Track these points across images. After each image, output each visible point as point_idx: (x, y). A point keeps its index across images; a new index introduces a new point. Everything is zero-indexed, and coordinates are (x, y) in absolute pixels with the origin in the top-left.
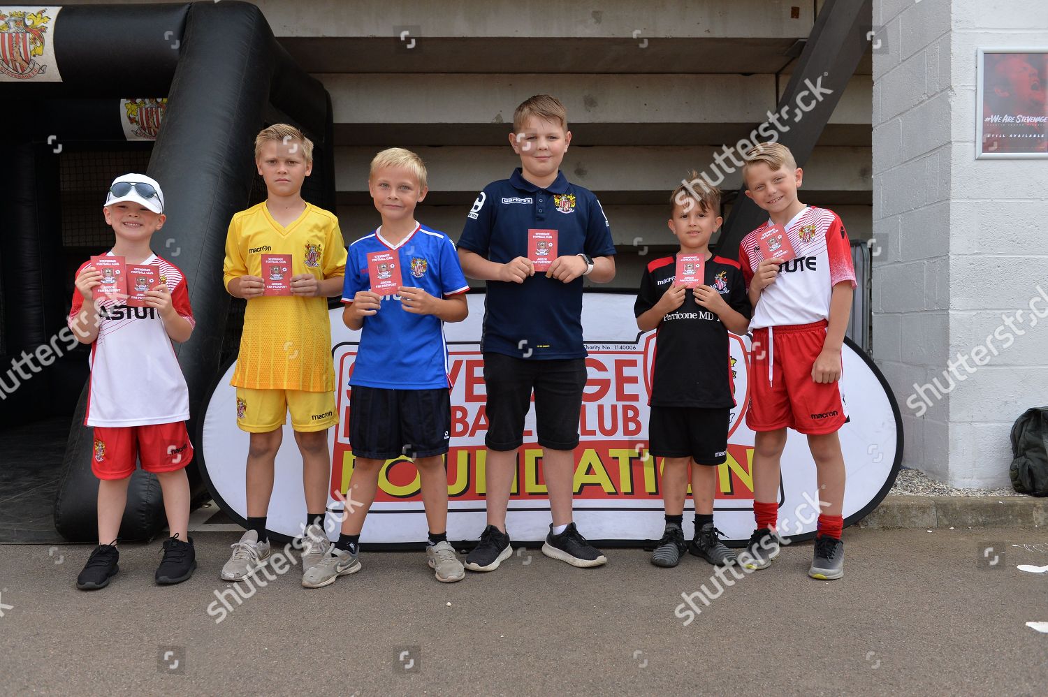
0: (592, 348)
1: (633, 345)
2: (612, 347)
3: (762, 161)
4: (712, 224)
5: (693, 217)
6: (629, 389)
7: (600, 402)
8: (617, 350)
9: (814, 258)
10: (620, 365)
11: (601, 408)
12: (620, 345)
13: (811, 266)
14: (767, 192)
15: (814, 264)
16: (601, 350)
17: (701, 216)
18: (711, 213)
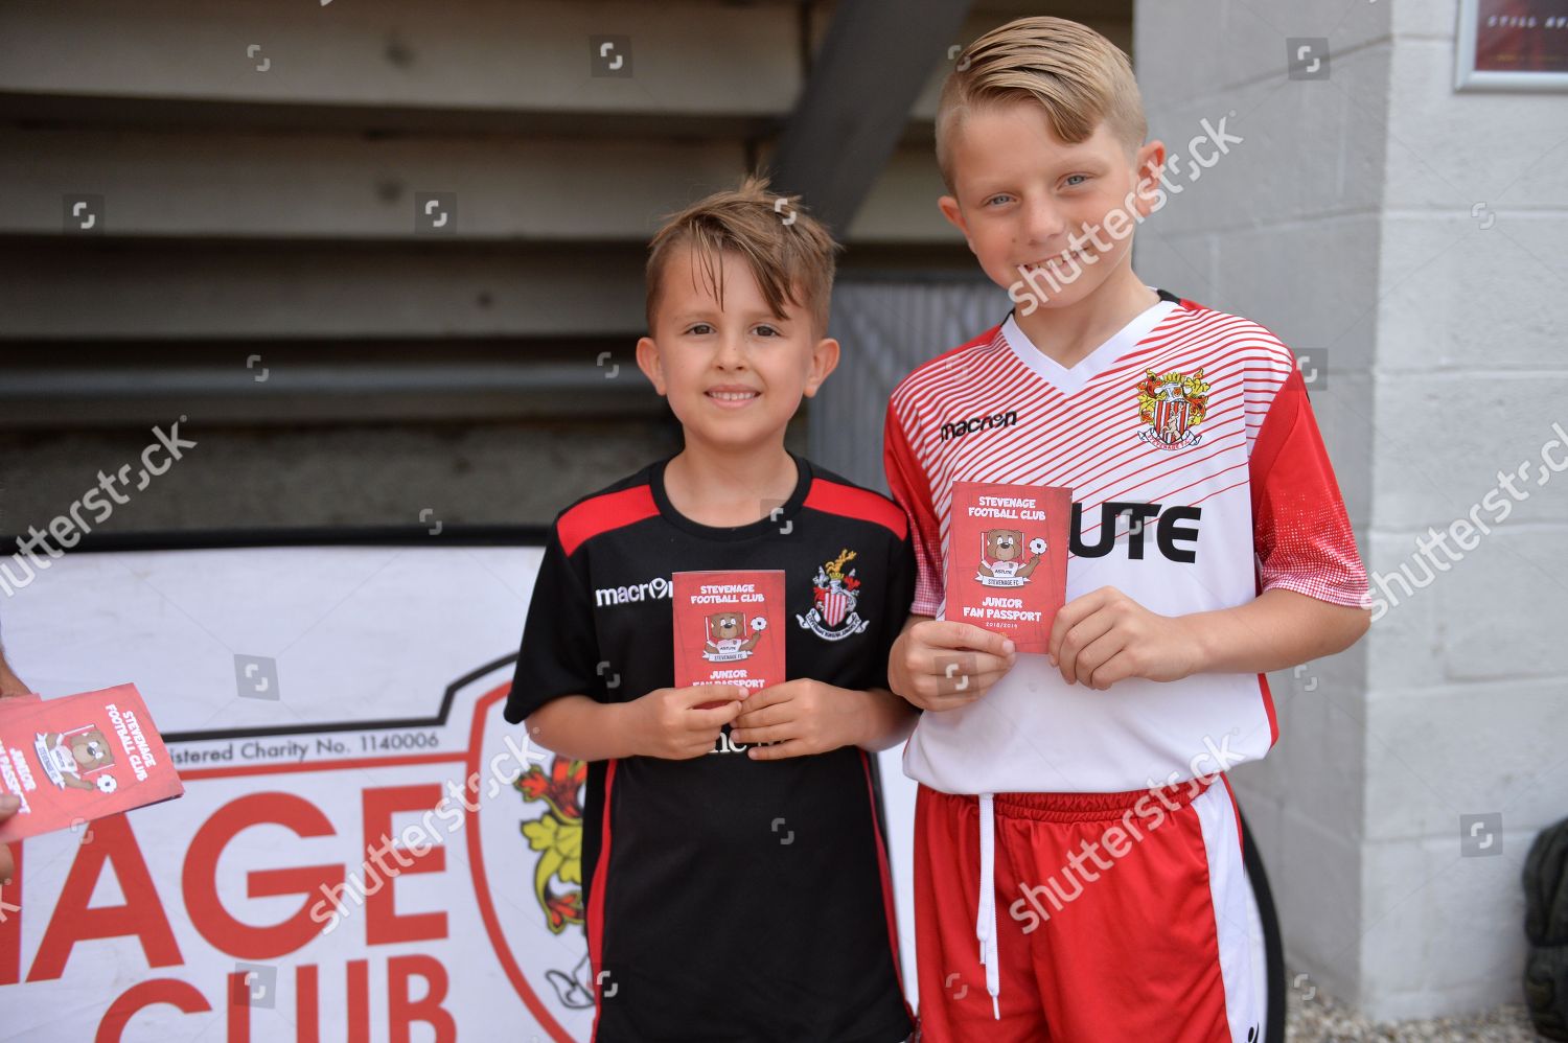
0: (278, 751)
1: (428, 732)
2: (353, 745)
3: (1025, 95)
4: (802, 365)
5: (732, 332)
6: (412, 896)
7: (303, 956)
8: (370, 753)
9: (1193, 513)
10: (379, 809)
11: (307, 979)
12: (380, 735)
13: (1180, 544)
14: (1024, 224)
15: (1192, 535)
16: (312, 756)
17: (765, 332)
18: (799, 324)
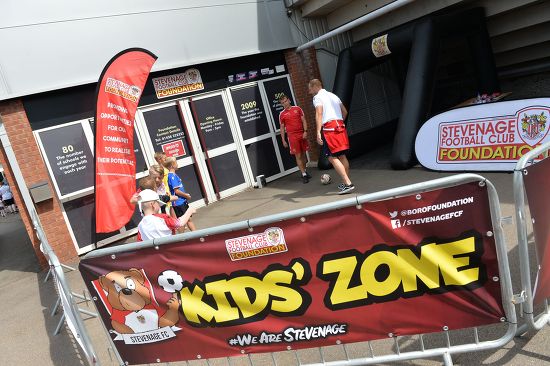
0: (502, 118)
6: (512, 129)
8: (510, 118)
10: (510, 122)
11: (503, 135)
16: (505, 118)
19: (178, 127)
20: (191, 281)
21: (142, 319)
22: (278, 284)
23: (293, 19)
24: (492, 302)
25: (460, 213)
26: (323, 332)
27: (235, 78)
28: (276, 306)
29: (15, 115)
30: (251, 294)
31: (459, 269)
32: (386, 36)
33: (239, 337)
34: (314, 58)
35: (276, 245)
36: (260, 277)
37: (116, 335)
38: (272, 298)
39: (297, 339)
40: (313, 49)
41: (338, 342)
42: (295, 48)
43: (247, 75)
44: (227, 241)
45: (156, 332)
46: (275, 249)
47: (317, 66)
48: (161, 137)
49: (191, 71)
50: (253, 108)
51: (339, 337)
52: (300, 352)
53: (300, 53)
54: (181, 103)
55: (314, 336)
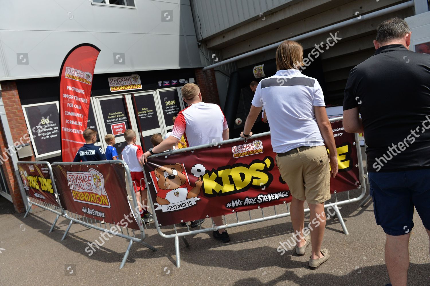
19: (123, 113)
20: (211, 170)
21: (177, 194)
22: (257, 170)
23: (201, 48)
24: (355, 177)
25: (342, 134)
26: (277, 196)
27: (162, 83)
28: (255, 182)
29: (10, 93)
30: (243, 176)
31: (342, 161)
32: (263, 65)
33: (233, 202)
34: (213, 76)
35: (258, 149)
36: (248, 166)
37: (158, 206)
38: (253, 178)
39: (264, 201)
40: (213, 70)
41: (285, 202)
42: (202, 68)
43: (171, 83)
44: (232, 148)
45: (184, 202)
46: (257, 151)
47: (215, 82)
48: (111, 119)
49: (134, 75)
50: (173, 105)
51: (285, 199)
52: (265, 209)
53: (205, 71)
54: (126, 96)
55: (273, 199)
